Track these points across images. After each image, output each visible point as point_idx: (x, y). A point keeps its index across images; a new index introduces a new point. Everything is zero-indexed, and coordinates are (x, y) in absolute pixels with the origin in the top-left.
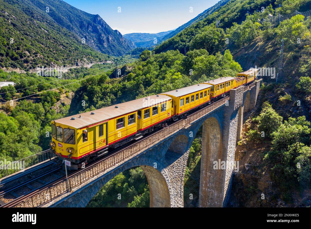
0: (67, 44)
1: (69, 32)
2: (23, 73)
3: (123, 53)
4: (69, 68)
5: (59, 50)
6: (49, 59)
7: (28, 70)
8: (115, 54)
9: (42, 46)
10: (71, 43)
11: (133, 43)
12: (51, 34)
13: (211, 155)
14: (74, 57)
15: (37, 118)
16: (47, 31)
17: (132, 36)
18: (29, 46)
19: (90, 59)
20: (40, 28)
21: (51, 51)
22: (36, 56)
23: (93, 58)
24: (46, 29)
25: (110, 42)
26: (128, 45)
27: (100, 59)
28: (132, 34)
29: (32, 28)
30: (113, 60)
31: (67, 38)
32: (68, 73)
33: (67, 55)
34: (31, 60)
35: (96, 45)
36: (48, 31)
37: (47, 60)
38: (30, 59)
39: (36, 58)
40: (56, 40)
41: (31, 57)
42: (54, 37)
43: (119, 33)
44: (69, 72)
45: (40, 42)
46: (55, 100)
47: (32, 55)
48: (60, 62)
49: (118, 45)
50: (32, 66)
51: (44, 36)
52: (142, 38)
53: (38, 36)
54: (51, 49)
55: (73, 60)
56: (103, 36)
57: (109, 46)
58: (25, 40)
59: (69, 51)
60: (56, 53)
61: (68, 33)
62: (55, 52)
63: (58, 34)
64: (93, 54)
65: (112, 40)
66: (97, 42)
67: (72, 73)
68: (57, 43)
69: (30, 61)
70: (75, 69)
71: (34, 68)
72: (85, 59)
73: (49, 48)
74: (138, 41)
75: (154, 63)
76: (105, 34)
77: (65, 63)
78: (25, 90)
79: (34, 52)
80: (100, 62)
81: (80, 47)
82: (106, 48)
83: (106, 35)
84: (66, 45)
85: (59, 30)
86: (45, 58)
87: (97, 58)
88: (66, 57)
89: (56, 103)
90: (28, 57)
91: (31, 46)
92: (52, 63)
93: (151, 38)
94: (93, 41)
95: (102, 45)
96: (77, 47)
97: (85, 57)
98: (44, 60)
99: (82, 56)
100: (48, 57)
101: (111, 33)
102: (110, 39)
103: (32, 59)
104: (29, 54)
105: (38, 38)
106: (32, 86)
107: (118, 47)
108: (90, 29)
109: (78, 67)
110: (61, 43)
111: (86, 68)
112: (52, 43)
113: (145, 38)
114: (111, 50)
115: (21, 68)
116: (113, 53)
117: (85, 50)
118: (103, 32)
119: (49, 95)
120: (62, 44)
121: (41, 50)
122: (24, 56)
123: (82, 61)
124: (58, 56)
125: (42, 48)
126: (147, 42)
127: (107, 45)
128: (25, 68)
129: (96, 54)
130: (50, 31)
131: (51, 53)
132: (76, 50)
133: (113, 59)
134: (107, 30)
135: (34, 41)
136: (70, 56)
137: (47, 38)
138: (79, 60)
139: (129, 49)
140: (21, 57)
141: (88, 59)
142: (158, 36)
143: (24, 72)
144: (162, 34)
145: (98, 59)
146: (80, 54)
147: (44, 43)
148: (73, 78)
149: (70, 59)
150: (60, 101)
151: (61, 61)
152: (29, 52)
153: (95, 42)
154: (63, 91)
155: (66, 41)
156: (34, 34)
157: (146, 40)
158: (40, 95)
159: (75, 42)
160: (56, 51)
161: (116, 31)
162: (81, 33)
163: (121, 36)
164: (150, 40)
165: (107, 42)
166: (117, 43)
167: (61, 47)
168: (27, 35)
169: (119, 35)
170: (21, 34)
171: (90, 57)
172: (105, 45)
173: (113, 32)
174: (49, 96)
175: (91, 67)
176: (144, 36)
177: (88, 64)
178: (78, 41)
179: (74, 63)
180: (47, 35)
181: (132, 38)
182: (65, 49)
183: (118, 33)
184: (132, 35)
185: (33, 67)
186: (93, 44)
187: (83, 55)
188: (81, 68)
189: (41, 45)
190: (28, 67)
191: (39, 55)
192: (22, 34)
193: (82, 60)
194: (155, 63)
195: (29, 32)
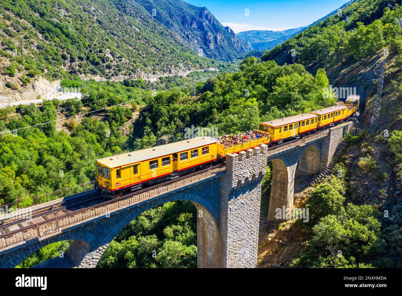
0: (162, 45)
1: (166, 30)
2: (103, 82)
3: (234, 57)
4: (159, 76)
5: (150, 52)
6: (135, 65)
7: (109, 78)
8: (224, 58)
9: (130, 48)
10: (166, 44)
11: (249, 43)
12: (143, 33)
13: (208, 247)
14: (167, 63)
15: (101, 140)
16: (138, 28)
17: (249, 35)
18: (113, 48)
19: (188, 65)
20: (131, 25)
21: (139, 55)
22: (120, 61)
23: (191, 63)
24: (138, 26)
25: (219, 43)
26: (241, 47)
27: (201, 65)
28: (249, 31)
29: (121, 26)
30: (217, 67)
31: (162, 38)
32: (156, 83)
33: (159, 60)
34: (114, 65)
35: (200, 46)
36: (140, 29)
37: (133, 66)
38: (112, 64)
39: (120, 63)
40: (148, 41)
41: (114, 62)
42: (145, 37)
43: (232, 31)
44: (157, 81)
45: (128, 43)
46: (125, 118)
47: (116, 59)
48: (149, 68)
49: (229, 46)
50: (114, 72)
51: (134, 36)
52: (262, 37)
53: (126, 35)
54: (141, 52)
55: (165, 66)
56: (209, 34)
57: (216, 48)
58: (110, 40)
59: (163, 54)
60: (146, 57)
61: (164, 31)
62: (144, 55)
63: (152, 33)
64: (193, 57)
65: (221, 41)
66: (202, 42)
67: (162, 83)
68: (149, 44)
69: (113, 67)
70: (166, 78)
71: (117, 75)
72: (181, 65)
73: (138, 51)
74: (257, 41)
75: (241, 78)
76: (212, 31)
77: (154, 70)
78: (93, 104)
79: (118, 55)
80: (201, 69)
81: (177, 49)
82: (212, 51)
83: (214, 33)
84: (159, 47)
85: (155, 28)
86: (130, 63)
87: (197, 64)
88: (158, 63)
89: (125, 123)
90: (111, 61)
91: (116, 49)
92: (139, 70)
93: (275, 38)
94: (196, 41)
95: (208, 46)
96: (173, 50)
97: (181, 63)
98: (130, 65)
99: (177, 61)
100: (135, 62)
101: (220, 31)
102: (219, 39)
103: (116, 64)
104: (112, 59)
105: (126, 38)
106: (101, 100)
107: (228, 50)
108: (195, 26)
109: (171, 75)
110: (153, 45)
111: (181, 76)
112: (143, 44)
113: (267, 37)
114: (219, 52)
115: (102, 75)
116: (221, 57)
117: (183, 53)
118: (210, 29)
119: (118, 111)
120: (155, 46)
121: (128, 53)
122: (107, 60)
123: (177, 68)
124: (148, 60)
125: (129, 50)
126: (269, 43)
127: (214, 46)
128: (106, 75)
129: (196, 59)
130: (142, 29)
131: (139, 57)
132: (171, 53)
133: (219, 66)
134: (216, 28)
135: (121, 42)
136: (162, 61)
137: (137, 37)
138: (173, 66)
139: (243, 52)
140: (104, 62)
141: (185, 65)
142: (285, 34)
143: (104, 79)
144: (291, 32)
145: (198, 66)
146: (176, 59)
147: (133, 44)
148: (162, 89)
149: (162, 64)
150: (131, 120)
151: (151, 67)
152: (113, 56)
153: (200, 43)
154: (138, 107)
155: (161, 42)
156: (122, 33)
157: (268, 40)
158: (109, 111)
159: (172, 43)
160: (146, 55)
161: (227, 28)
162: (182, 30)
163: (234, 35)
164: (273, 40)
165: (214, 43)
166: (227, 44)
167: (153, 50)
168: (113, 34)
169: (230, 33)
170: (106, 33)
171: (189, 62)
172: (212, 46)
173: (222, 30)
174: (118, 113)
175: (188, 76)
176: (265, 35)
177: (184, 71)
178: (176, 41)
179: (166, 70)
180: (138, 34)
181: (248, 37)
182: (158, 52)
183: (229, 31)
184: (249, 33)
185: (115, 74)
186: (196, 45)
187: (180, 59)
188: (175, 77)
189: (129, 46)
190: (110, 74)
191: (123, 59)
192: (108, 34)
193: (177, 66)
194: (243, 78)
195: (116, 31)
